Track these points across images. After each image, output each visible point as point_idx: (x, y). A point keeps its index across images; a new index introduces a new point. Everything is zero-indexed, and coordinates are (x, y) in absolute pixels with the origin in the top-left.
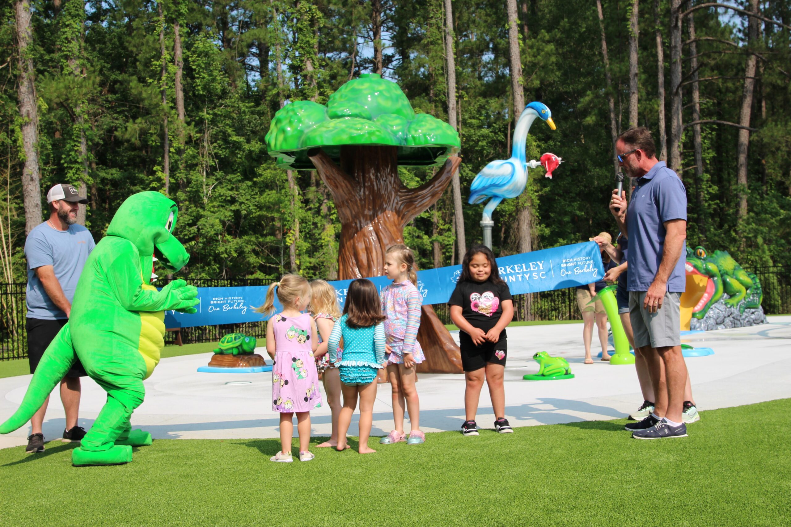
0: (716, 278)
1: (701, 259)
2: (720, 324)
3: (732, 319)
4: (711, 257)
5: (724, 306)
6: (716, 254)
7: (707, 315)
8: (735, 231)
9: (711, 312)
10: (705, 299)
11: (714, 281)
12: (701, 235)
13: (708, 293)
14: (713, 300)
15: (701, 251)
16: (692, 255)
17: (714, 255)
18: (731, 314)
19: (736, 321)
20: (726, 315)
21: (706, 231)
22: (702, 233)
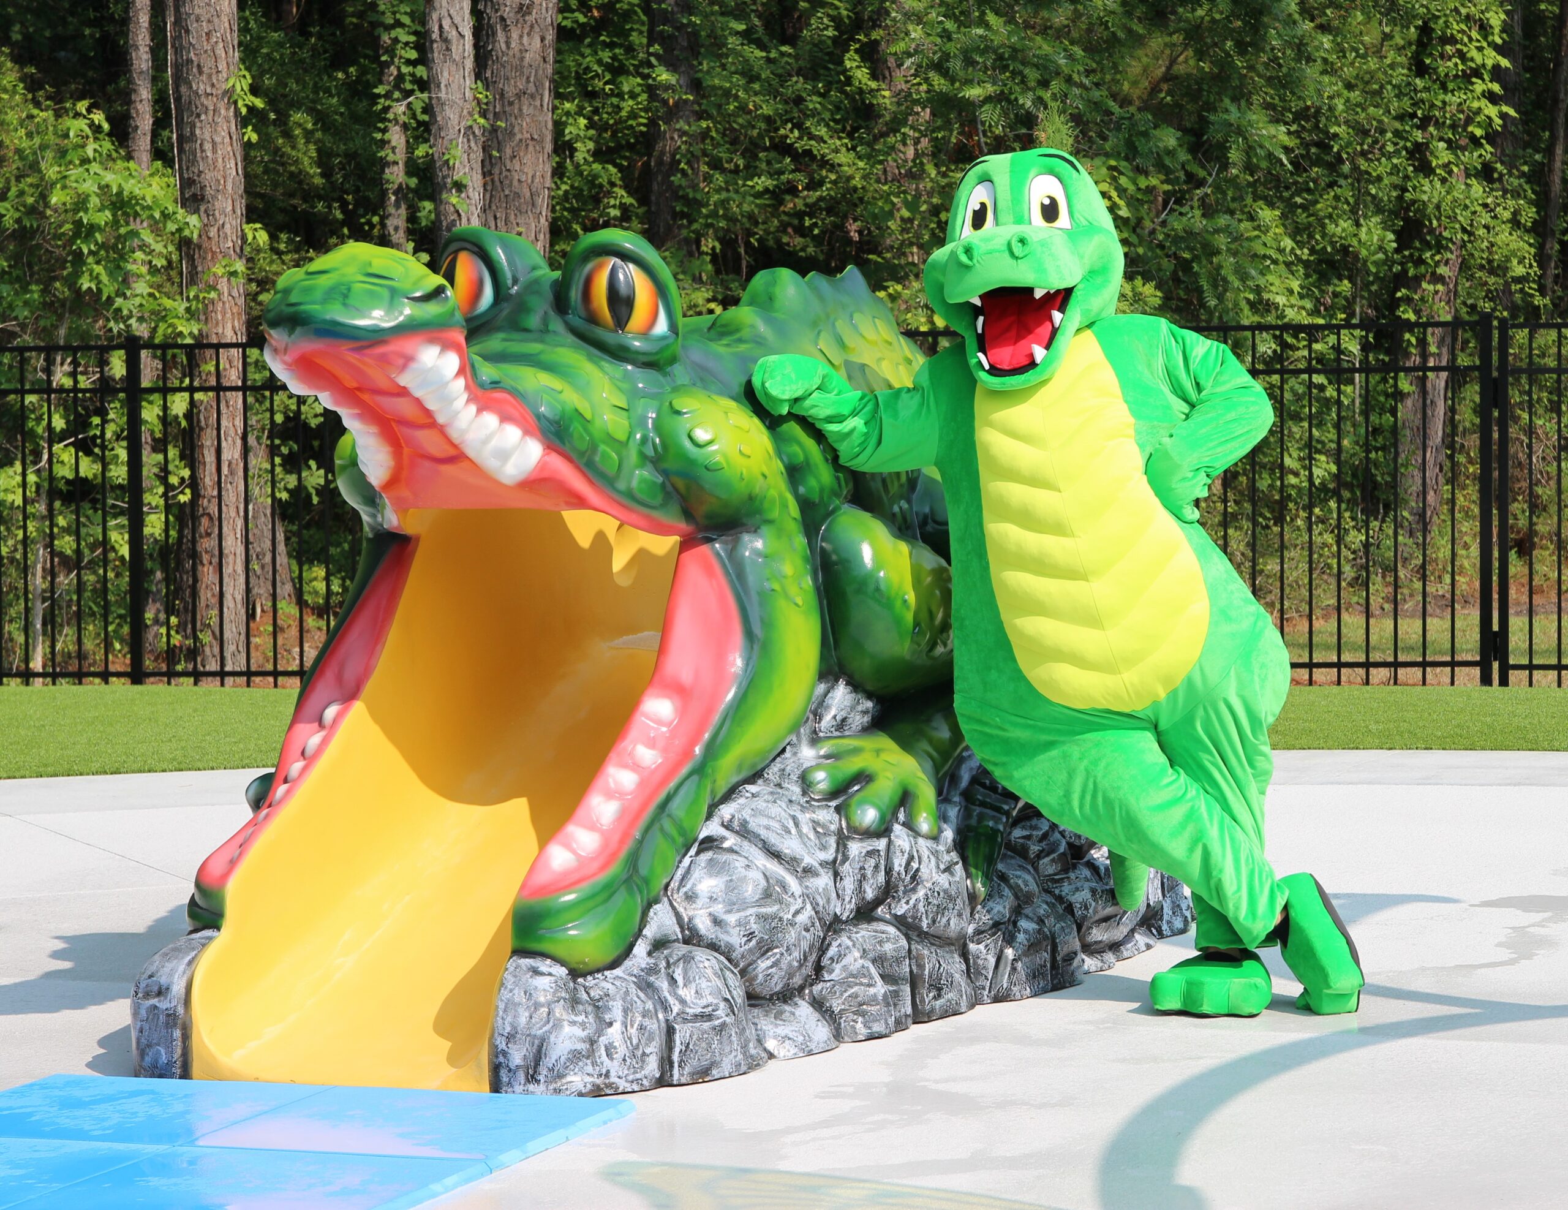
0: (754, 545)
1: (619, 354)
2: (786, 996)
3: (893, 940)
4: (720, 331)
5: (827, 815)
6: (766, 303)
7: (661, 921)
8: (871, 55)
9: (706, 884)
10: (648, 756)
11: (737, 574)
12: (664, 76)
13: (679, 691)
14: (726, 770)
15: (632, 275)
16: (540, 308)
17: (744, 314)
18: (887, 892)
19: (930, 958)
20: (845, 909)
21: (694, 48)
22: (672, 65)
